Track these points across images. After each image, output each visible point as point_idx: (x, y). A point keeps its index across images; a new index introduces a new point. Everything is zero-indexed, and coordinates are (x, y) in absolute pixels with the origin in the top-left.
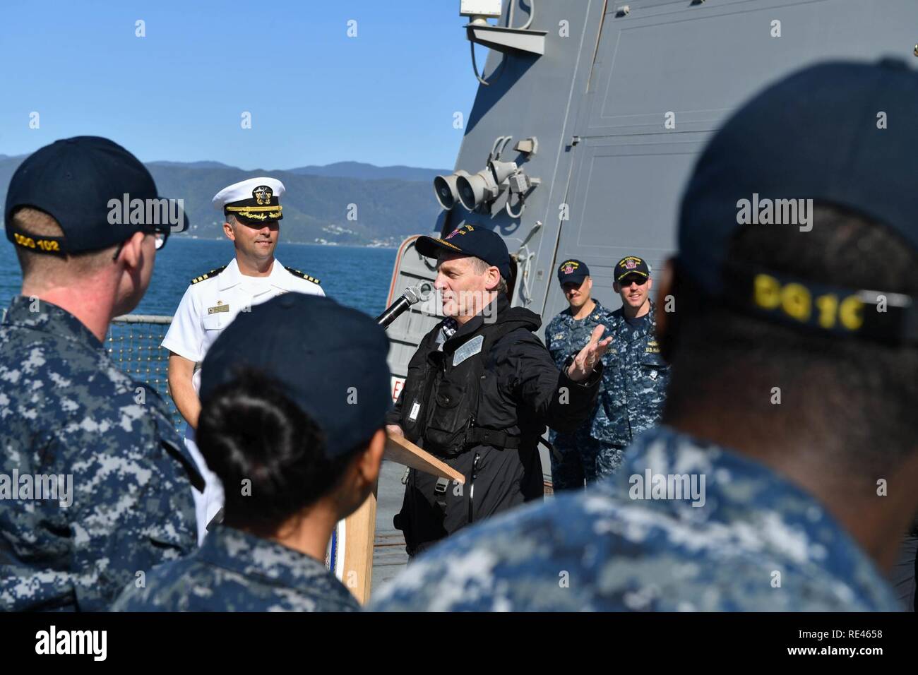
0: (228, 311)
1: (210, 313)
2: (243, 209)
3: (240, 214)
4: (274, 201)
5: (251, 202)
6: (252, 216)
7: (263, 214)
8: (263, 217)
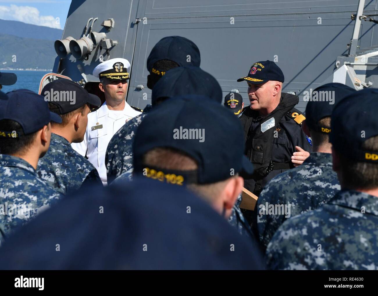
0: (102, 128)
1: (93, 130)
2: (109, 74)
3: (107, 77)
4: (125, 70)
5: (113, 71)
6: (113, 78)
7: (119, 77)
8: (118, 78)
